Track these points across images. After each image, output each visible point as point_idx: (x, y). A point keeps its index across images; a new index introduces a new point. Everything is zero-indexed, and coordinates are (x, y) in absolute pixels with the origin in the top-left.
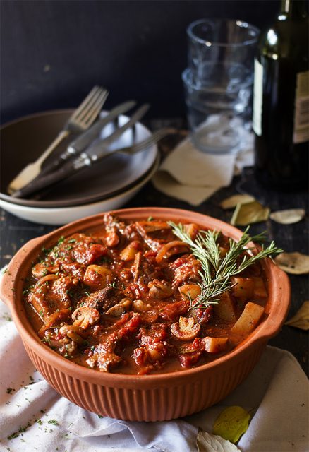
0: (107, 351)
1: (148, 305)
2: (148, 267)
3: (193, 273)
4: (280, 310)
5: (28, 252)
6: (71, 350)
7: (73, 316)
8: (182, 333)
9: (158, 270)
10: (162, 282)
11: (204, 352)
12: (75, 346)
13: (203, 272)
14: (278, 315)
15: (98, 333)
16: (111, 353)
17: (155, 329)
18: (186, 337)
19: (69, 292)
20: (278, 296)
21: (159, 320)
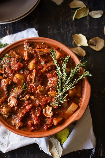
0: (19, 120)
1: (36, 99)
2: (38, 79)
3: (54, 85)
6: (6, 117)
7: (8, 100)
8: (46, 114)
9: (42, 80)
10: (43, 86)
11: (53, 125)
12: (8, 116)
13: (58, 85)
15: (17, 110)
16: (20, 122)
17: (37, 111)
18: (48, 116)
19: (7, 88)
20: (85, 99)
21: (40, 106)
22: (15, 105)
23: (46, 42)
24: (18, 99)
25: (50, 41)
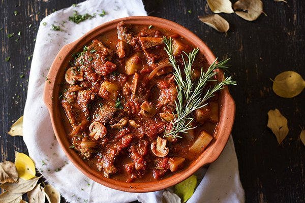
0: (109, 163)
1: (138, 125)
2: (141, 92)
3: (171, 101)
4: (223, 140)
5: (63, 59)
6: (87, 157)
7: (90, 128)
8: (157, 152)
10: (150, 103)
11: (169, 170)
12: (90, 155)
13: (178, 102)
14: (221, 145)
15: (105, 144)
16: (111, 165)
17: (141, 146)
18: (159, 156)
19: (88, 106)
20: (224, 126)
21: (145, 137)
22: (103, 136)
23: (156, 24)
24: (107, 125)
25: (162, 23)
